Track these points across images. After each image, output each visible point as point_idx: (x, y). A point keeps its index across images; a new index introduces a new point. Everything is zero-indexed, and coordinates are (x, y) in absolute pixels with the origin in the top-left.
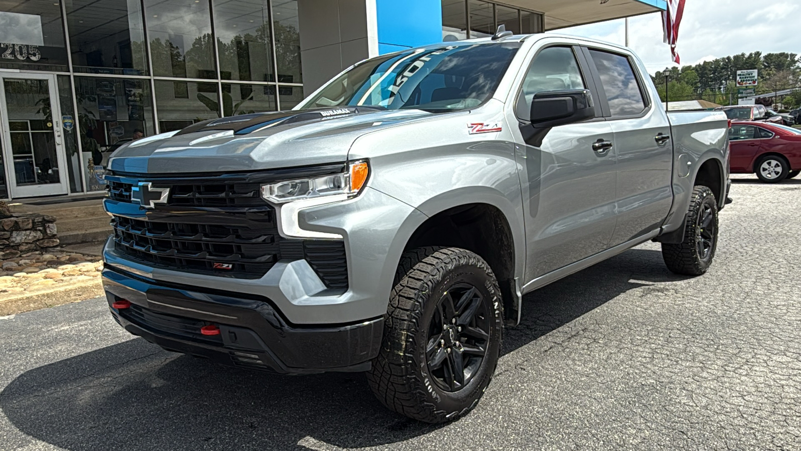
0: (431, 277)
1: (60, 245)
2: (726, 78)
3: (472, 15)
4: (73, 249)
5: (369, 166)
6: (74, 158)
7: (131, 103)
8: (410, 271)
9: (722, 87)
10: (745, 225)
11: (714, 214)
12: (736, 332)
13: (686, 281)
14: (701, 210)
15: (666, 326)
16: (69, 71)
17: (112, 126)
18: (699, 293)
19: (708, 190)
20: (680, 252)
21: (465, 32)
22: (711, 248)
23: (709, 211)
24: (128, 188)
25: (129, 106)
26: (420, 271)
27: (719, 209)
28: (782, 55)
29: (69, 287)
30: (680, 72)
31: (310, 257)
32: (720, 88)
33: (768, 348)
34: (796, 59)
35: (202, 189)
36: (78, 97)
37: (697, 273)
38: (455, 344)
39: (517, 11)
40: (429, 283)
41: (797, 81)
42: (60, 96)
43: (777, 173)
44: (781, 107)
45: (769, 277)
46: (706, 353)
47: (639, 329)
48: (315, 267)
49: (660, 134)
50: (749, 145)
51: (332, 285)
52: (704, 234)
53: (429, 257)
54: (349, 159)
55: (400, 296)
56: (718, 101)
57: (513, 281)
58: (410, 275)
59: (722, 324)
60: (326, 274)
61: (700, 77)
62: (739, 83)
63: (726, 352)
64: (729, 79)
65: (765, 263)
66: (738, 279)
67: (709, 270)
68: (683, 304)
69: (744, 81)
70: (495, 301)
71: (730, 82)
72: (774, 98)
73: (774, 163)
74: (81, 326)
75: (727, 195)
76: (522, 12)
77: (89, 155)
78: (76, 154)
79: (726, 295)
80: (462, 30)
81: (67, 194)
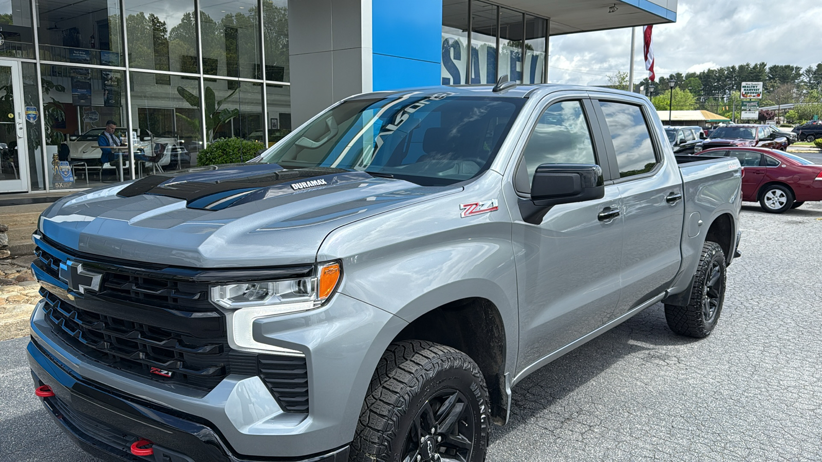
0: (408, 388)
1: (12, 257)
2: (729, 88)
3: (474, 16)
4: (25, 262)
5: (341, 267)
6: (37, 152)
7: (108, 88)
8: (385, 380)
9: (725, 96)
10: (750, 269)
11: (722, 271)
12: (745, 424)
13: (689, 345)
14: (709, 269)
15: (669, 410)
16: (35, 59)
17: (85, 110)
18: (703, 364)
19: (717, 247)
20: (684, 314)
21: (467, 33)
22: (717, 307)
23: (717, 268)
24: (57, 262)
25: (105, 91)
26: (397, 380)
27: (728, 264)
28: (787, 67)
29: (10, 321)
30: (684, 79)
31: (264, 374)
32: (723, 98)
33: (781, 451)
34: (801, 72)
35: (140, 281)
36: (45, 85)
37: (702, 336)
38: (433, 456)
39: (522, 14)
40: (406, 397)
41: (800, 95)
42: (24, 83)
43: (781, 203)
44: (784, 121)
45: (778, 344)
46: (712, 454)
47: (638, 413)
48: (270, 386)
49: (672, 194)
50: (754, 173)
51: (288, 408)
52: (711, 293)
53: (408, 362)
54: (318, 261)
55: (371, 411)
56: (720, 112)
57: (503, 377)
58: (385, 385)
59: (729, 412)
60: (283, 394)
61: (704, 85)
62: (743, 95)
63: (734, 454)
64: (733, 89)
65: (772, 324)
66: (744, 345)
67: (714, 332)
68: (687, 379)
69: (748, 93)
70: (482, 404)
71: (734, 92)
72: (777, 112)
73: (779, 192)
74: (17, 374)
75: (736, 249)
76: (526, 16)
77: (55, 149)
78: (39, 147)
79: (732, 369)
80: (463, 31)
81: (27, 192)
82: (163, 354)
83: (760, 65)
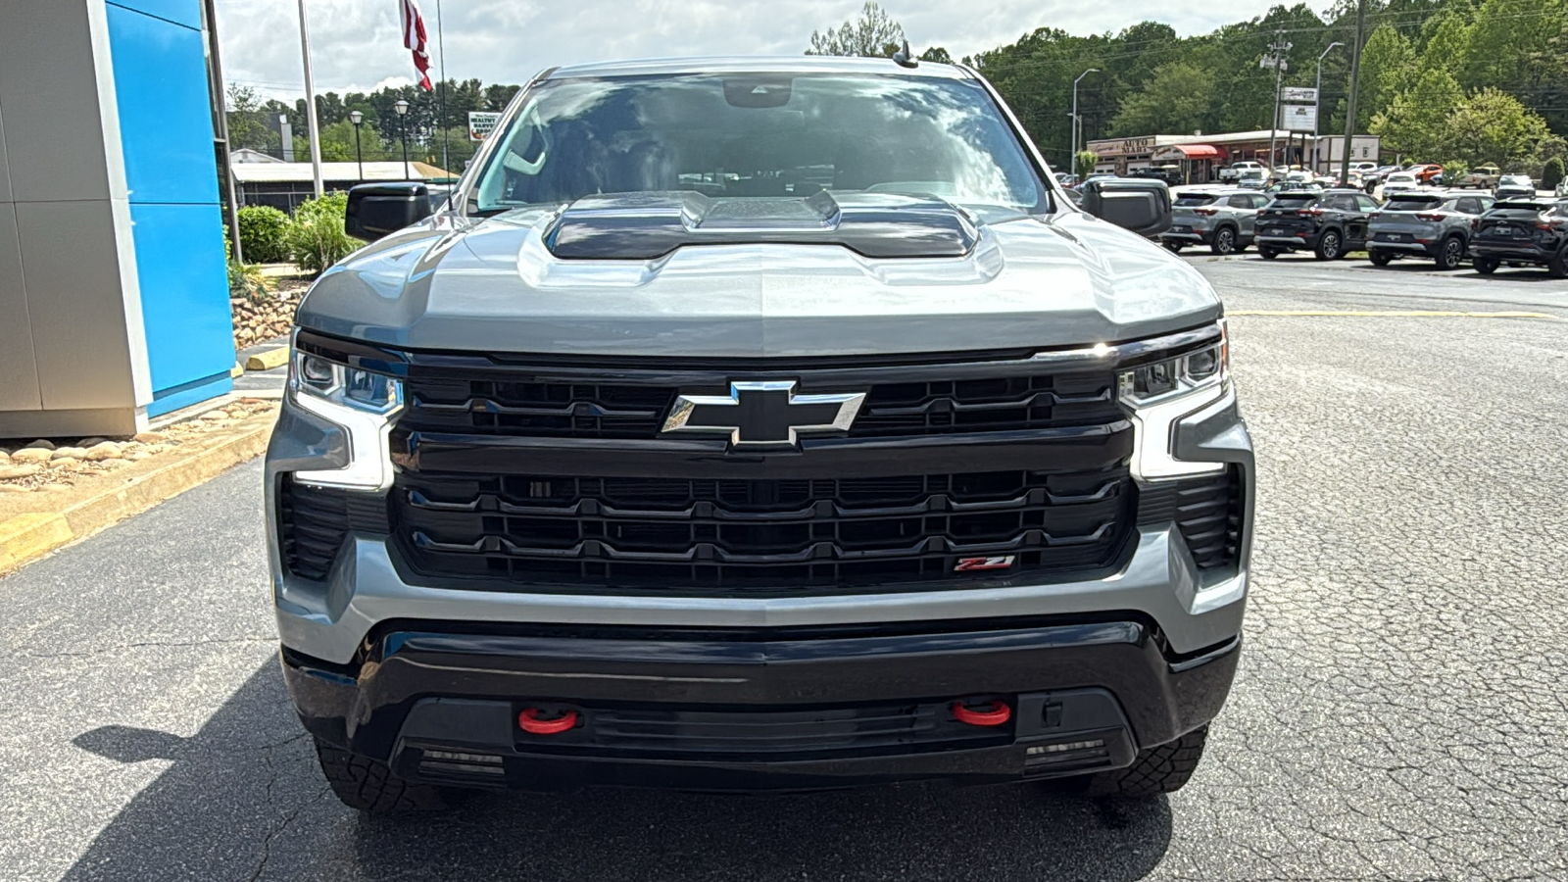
9: (421, 138)
31: (1183, 514)
35: (954, 391)
48: (1185, 533)
51: (1204, 564)
61: (380, 117)
62: (475, 136)
82: (998, 527)
83: (472, 84)
